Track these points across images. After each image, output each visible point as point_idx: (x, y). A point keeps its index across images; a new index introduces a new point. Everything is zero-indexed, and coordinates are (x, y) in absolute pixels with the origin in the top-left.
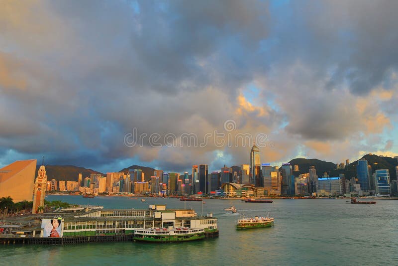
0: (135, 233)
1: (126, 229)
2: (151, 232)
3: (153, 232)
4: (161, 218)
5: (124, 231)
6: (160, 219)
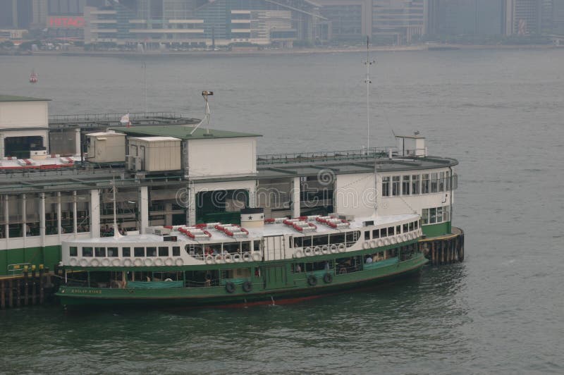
4: (184, 170)
6: (177, 178)
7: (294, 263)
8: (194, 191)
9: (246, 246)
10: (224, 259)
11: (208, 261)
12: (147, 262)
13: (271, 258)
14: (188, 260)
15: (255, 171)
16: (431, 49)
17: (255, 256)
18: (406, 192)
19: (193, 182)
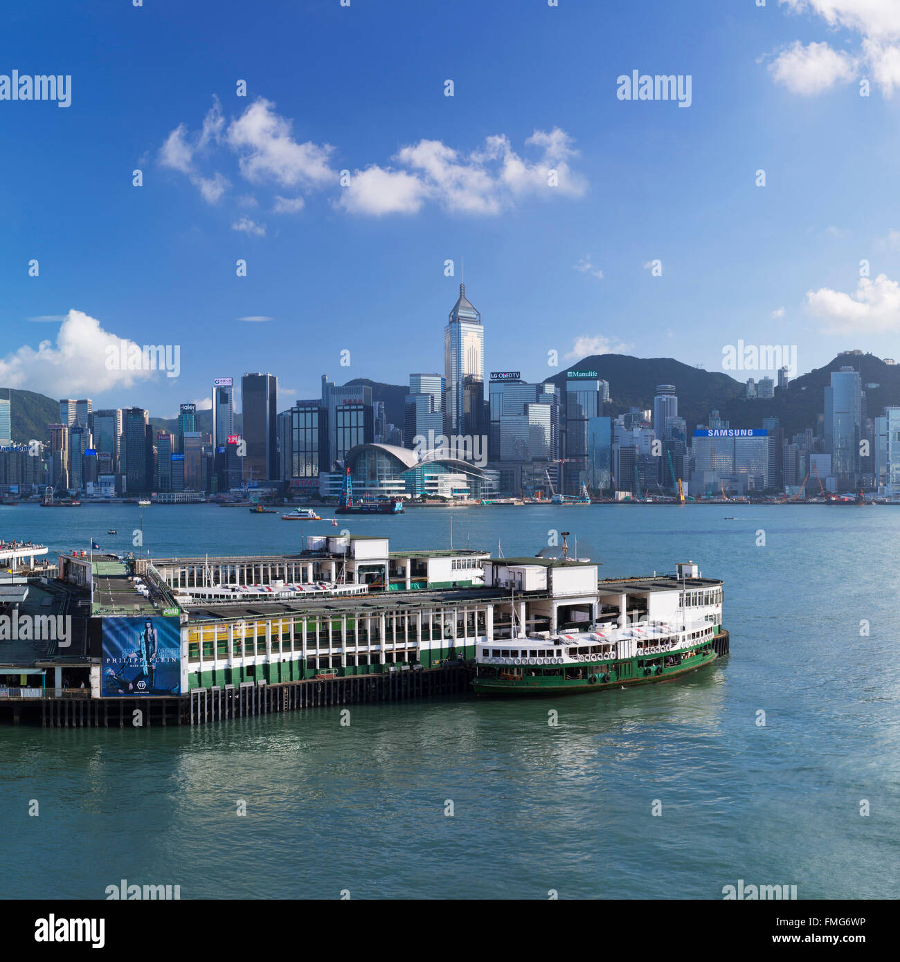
1: (424, 646)
3: (559, 652)
4: (551, 590)
5: (413, 654)
8: (556, 605)
10: (591, 658)
11: (580, 659)
13: (622, 657)
15: (596, 591)
17: (611, 655)
19: (555, 599)
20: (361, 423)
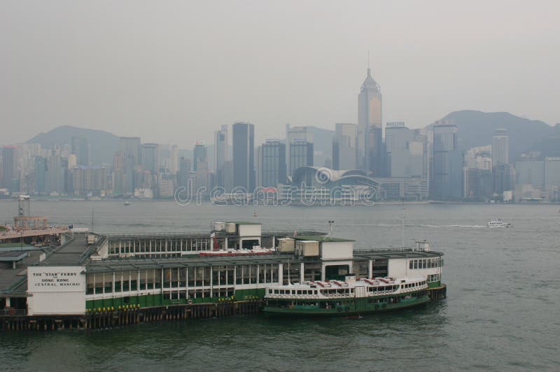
0: (268, 295)
1: (237, 287)
2: (310, 292)
3: (316, 292)
4: (320, 256)
5: (231, 292)
6: (317, 259)
7: (370, 300)
8: (325, 265)
9: (347, 291)
10: (337, 296)
11: (330, 297)
12: (303, 297)
13: (359, 296)
14: (321, 296)
15: (352, 257)
16: (431, 203)
17: (351, 295)
18: (420, 267)
19: (324, 261)
20: (305, 153)
